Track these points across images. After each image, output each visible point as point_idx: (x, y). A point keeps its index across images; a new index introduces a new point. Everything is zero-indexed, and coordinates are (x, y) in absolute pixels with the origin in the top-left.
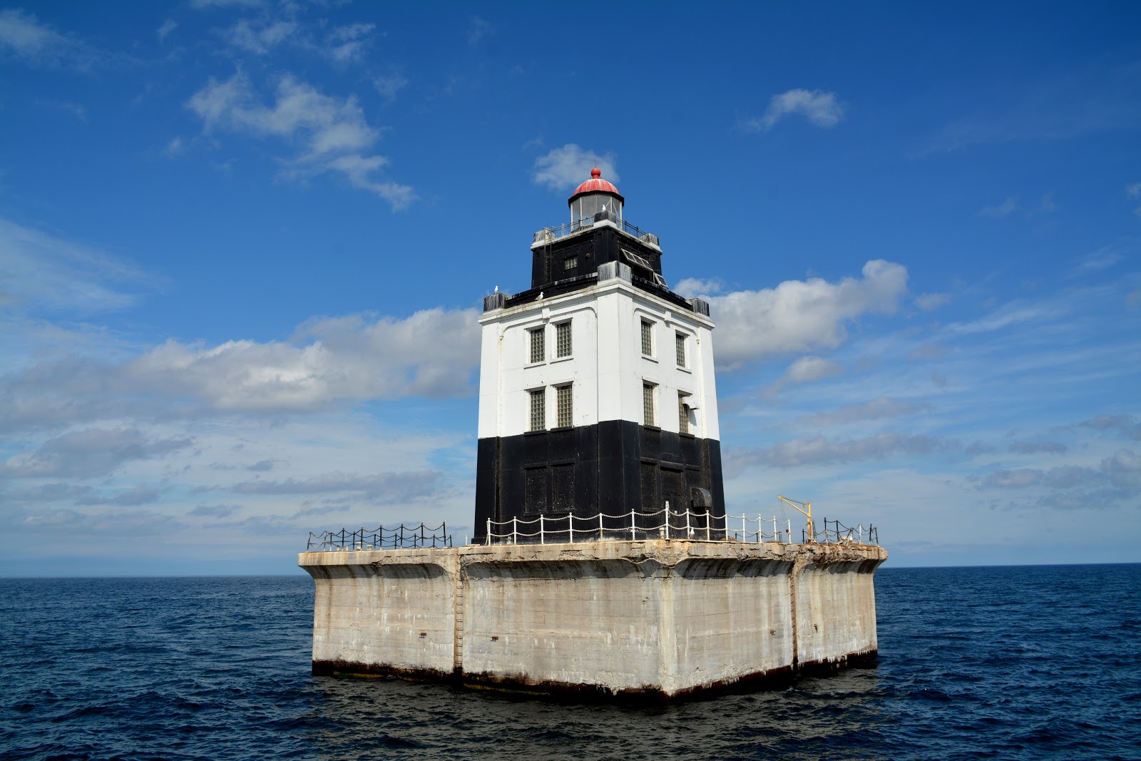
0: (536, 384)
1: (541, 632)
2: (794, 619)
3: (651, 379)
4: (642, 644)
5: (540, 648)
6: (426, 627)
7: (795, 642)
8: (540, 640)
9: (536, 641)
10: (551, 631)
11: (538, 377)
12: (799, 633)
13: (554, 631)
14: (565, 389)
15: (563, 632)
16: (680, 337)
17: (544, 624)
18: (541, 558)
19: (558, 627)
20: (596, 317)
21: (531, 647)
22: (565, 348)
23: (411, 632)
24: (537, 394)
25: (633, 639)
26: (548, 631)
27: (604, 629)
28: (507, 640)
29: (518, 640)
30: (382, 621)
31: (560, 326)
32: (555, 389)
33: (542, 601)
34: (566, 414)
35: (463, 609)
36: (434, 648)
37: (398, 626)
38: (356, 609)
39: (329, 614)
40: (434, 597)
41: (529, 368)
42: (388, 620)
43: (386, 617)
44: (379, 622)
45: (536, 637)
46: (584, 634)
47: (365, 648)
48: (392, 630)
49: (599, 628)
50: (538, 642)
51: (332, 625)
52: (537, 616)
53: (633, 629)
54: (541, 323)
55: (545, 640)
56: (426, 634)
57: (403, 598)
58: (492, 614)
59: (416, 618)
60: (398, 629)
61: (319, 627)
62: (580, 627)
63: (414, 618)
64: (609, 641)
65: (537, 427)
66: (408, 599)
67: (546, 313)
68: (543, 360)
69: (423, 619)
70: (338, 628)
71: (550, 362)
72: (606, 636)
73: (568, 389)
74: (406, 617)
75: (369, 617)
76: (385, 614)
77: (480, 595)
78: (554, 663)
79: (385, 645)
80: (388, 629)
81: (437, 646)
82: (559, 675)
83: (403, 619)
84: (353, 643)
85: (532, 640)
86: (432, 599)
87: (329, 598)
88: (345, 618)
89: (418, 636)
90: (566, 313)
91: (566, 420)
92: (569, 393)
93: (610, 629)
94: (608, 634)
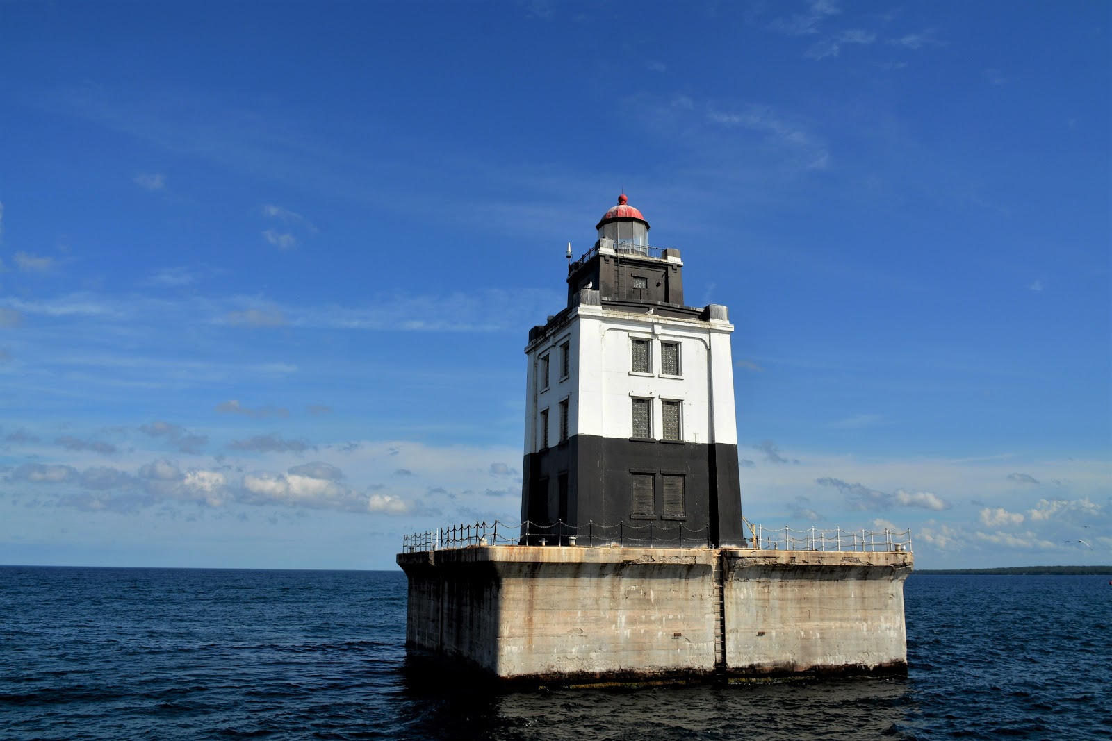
0: (643, 393)
1: (807, 625)
4: (890, 630)
5: (806, 639)
6: (681, 628)
8: (807, 632)
9: (803, 633)
10: (816, 623)
11: (643, 387)
13: (819, 624)
15: (826, 624)
17: (809, 619)
19: (822, 620)
21: (798, 638)
23: (660, 633)
25: (883, 626)
26: (813, 624)
27: (861, 620)
28: (774, 634)
29: (784, 634)
30: (618, 624)
31: (666, 345)
32: (661, 402)
33: (807, 599)
34: (671, 429)
35: (723, 609)
36: (691, 648)
37: (642, 628)
38: (577, 613)
39: (531, 620)
40: (690, 597)
41: (629, 375)
42: (627, 623)
43: (624, 620)
44: (614, 626)
45: (802, 630)
46: (844, 624)
47: (593, 655)
48: (633, 634)
49: (857, 620)
50: (805, 634)
51: (536, 632)
52: (802, 612)
53: (882, 619)
54: (649, 336)
55: (811, 632)
56: (680, 635)
57: (648, 599)
58: (758, 612)
59: (667, 619)
60: (642, 632)
61: (512, 636)
62: (841, 620)
63: (664, 619)
64: (865, 629)
65: (641, 435)
66: (655, 600)
67: (658, 329)
68: (648, 371)
69: (676, 619)
70: (546, 635)
71: (656, 376)
72: (863, 625)
73: (673, 406)
74: (653, 618)
75: (598, 620)
76: (622, 617)
77: (744, 594)
78: (819, 650)
79: (624, 649)
80: (627, 633)
81: (695, 646)
82: (824, 660)
83: (648, 621)
84: (573, 651)
85: (798, 633)
86: (687, 599)
87: (529, 600)
88: (558, 624)
89: (670, 637)
90: (674, 336)
91: (671, 433)
92: (678, 411)
93: (866, 620)
94: (865, 624)
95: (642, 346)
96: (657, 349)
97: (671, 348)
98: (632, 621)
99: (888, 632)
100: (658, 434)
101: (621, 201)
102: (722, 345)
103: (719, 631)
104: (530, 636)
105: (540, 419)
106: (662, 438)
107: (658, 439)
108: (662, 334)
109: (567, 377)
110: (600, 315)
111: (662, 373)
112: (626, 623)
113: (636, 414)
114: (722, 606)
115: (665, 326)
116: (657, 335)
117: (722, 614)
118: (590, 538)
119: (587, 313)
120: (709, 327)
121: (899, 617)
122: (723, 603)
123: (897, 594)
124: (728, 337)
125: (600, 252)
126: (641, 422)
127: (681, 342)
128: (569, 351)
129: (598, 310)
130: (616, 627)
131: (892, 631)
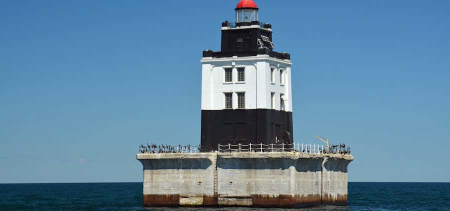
0: (228, 91)
1: (249, 180)
2: (322, 180)
3: (273, 91)
4: (285, 182)
5: (249, 184)
6: (201, 180)
7: (322, 187)
8: (249, 183)
10: (253, 179)
11: (229, 88)
12: (323, 184)
14: (241, 95)
15: (258, 179)
16: (281, 71)
17: (250, 178)
18: (251, 157)
19: (255, 178)
20: (256, 68)
21: (245, 184)
22: (241, 77)
23: (194, 182)
24: (229, 95)
25: (282, 180)
26: (251, 179)
27: (272, 178)
28: (236, 183)
29: (240, 183)
31: (239, 69)
32: (237, 95)
36: (205, 187)
37: (188, 180)
39: (152, 177)
41: (224, 84)
42: (183, 178)
43: (182, 177)
44: (179, 179)
46: (265, 180)
47: (172, 188)
48: (185, 182)
49: (270, 178)
51: (154, 181)
53: (282, 178)
55: (251, 182)
56: (201, 182)
58: (230, 175)
59: (196, 177)
61: (147, 182)
62: (264, 178)
64: (274, 182)
65: (229, 108)
66: (192, 171)
68: (231, 81)
69: (199, 177)
70: (157, 182)
71: (235, 83)
74: (192, 177)
75: (174, 177)
78: (254, 189)
79: (182, 187)
80: (183, 182)
82: (256, 193)
83: (190, 177)
84: (166, 187)
85: (246, 182)
86: (203, 170)
87: (152, 171)
88: (161, 178)
89: (197, 183)
90: (242, 65)
93: (274, 178)
94: (274, 180)
95: (229, 71)
96: (235, 73)
97: (241, 71)
98: (185, 177)
104: (152, 182)
106: (237, 108)
107: (235, 109)
108: (237, 65)
111: (238, 81)
120: (256, 59)
126: (229, 103)
127: (244, 67)
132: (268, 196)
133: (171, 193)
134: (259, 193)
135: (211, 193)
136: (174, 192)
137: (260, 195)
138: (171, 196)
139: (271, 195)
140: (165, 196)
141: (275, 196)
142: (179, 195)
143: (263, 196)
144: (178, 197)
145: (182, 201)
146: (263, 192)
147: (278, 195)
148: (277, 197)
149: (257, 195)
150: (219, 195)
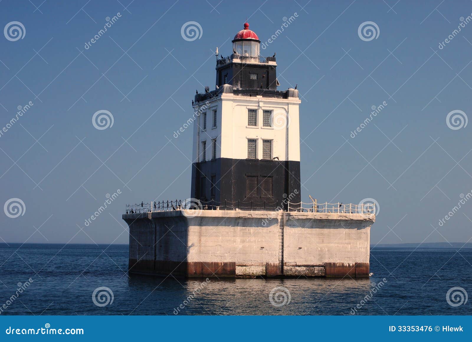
0: (253, 137)
1: (321, 245)
4: (361, 248)
5: (321, 251)
6: (264, 244)
9: (319, 249)
10: (326, 245)
13: (327, 245)
15: (331, 245)
17: (323, 242)
19: (329, 243)
21: (317, 251)
24: (252, 142)
25: (358, 246)
27: (347, 243)
28: (306, 249)
29: (311, 249)
30: (237, 242)
31: (265, 112)
32: (262, 141)
33: (322, 234)
34: (267, 154)
35: (283, 237)
36: (268, 253)
37: (247, 245)
38: (219, 238)
39: (200, 240)
40: (268, 232)
41: (246, 128)
43: (239, 241)
44: (235, 243)
45: (319, 247)
46: (339, 245)
47: (226, 255)
48: (243, 247)
49: (346, 243)
50: (320, 249)
51: (202, 245)
52: (320, 239)
53: (358, 243)
54: (256, 108)
55: (323, 248)
56: (263, 248)
57: (250, 233)
58: (299, 239)
59: (258, 241)
60: (247, 246)
62: (338, 243)
63: (257, 241)
64: (349, 248)
65: (252, 157)
66: (253, 233)
67: (261, 104)
68: (256, 126)
69: (262, 241)
70: (207, 246)
71: (260, 128)
72: (348, 246)
73: (268, 143)
74: (252, 241)
75: (228, 241)
76: (238, 239)
77: (293, 231)
78: (327, 256)
79: (239, 253)
80: (241, 246)
81: (270, 253)
82: (329, 260)
83: (250, 241)
84: (218, 253)
85: (317, 248)
86: (267, 233)
87: (200, 232)
88: (212, 242)
89: (259, 249)
90: (270, 107)
91: (267, 156)
92: (271, 145)
93: (350, 244)
94: (349, 245)
95: (253, 113)
96: (260, 115)
97: (268, 113)
98: (243, 241)
99: (360, 249)
100: (260, 157)
101: (246, 27)
102: (295, 111)
103: (281, 247)
104: (200, 246)
105: (201, 145)
106: (262, 158)
107: (260, 159)
108: (263, 106)
109: (216, 127)
110: (232, 98)
111: (263, 126)
112: (240, 242)
113: (249, 147)
114: (283, 236)
115: (265, 103)
116: (261, 107)
117: (283, 239)
118: (225, 206)
119: (225, 98)
120: (288, 102)
121: (366, 243)
122: (283, 235)
123: (366, 233)
124: (298, 107)
125: (233, 62)
126: (252, 151)
127: (273, 110)
128: (217, 113)
129: (231, 96)
130: (236, 244)
131: (363, 249)
132: (343, 264)
133: (225, 261)
134: (332, 261)
135: (275, 261)
136: (228, 260)
137: (334, 264)
138: (226, 264)
139: (346, 264)
140: (216, 264)
141: (351, 265)
142: (235, 263)
143: (338, 265)
144: (233, 265)
145: (239, 271)
146: (337, 260)
147: (354, 264)
148: (353, 266)
149: (330, 264)
150: (286, 263)
